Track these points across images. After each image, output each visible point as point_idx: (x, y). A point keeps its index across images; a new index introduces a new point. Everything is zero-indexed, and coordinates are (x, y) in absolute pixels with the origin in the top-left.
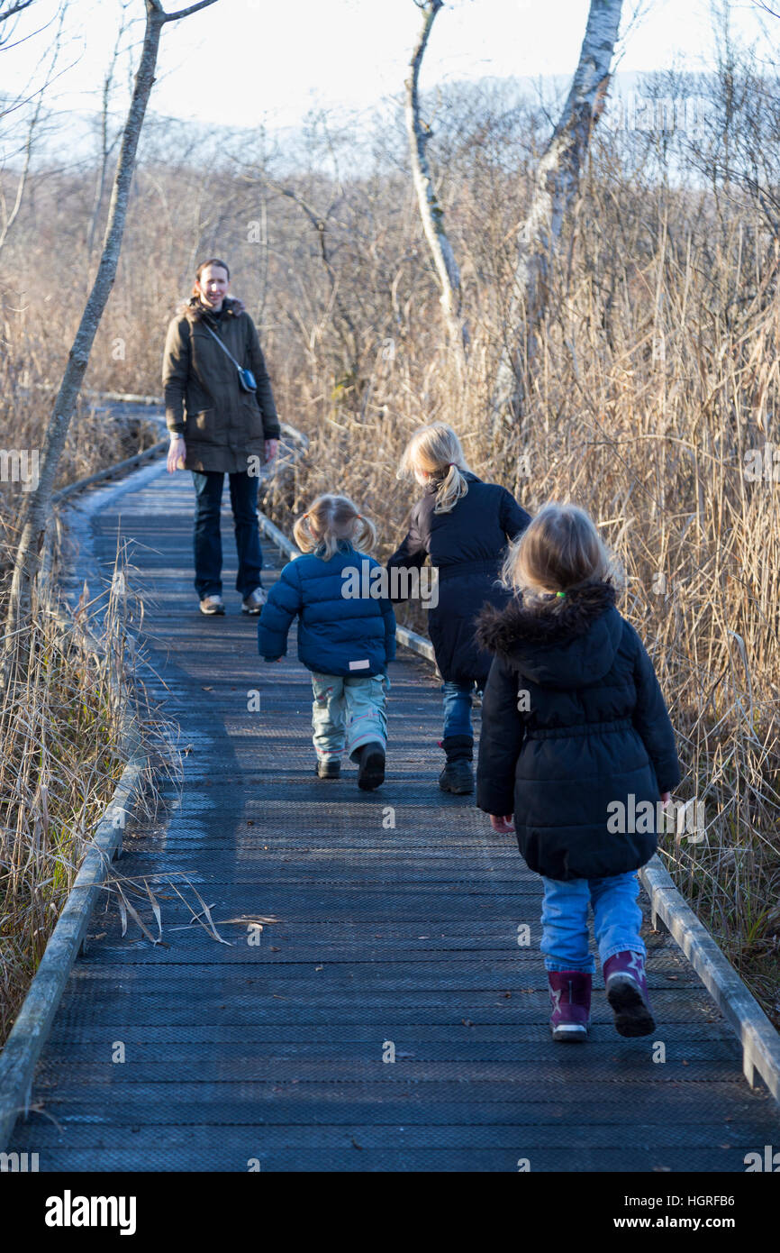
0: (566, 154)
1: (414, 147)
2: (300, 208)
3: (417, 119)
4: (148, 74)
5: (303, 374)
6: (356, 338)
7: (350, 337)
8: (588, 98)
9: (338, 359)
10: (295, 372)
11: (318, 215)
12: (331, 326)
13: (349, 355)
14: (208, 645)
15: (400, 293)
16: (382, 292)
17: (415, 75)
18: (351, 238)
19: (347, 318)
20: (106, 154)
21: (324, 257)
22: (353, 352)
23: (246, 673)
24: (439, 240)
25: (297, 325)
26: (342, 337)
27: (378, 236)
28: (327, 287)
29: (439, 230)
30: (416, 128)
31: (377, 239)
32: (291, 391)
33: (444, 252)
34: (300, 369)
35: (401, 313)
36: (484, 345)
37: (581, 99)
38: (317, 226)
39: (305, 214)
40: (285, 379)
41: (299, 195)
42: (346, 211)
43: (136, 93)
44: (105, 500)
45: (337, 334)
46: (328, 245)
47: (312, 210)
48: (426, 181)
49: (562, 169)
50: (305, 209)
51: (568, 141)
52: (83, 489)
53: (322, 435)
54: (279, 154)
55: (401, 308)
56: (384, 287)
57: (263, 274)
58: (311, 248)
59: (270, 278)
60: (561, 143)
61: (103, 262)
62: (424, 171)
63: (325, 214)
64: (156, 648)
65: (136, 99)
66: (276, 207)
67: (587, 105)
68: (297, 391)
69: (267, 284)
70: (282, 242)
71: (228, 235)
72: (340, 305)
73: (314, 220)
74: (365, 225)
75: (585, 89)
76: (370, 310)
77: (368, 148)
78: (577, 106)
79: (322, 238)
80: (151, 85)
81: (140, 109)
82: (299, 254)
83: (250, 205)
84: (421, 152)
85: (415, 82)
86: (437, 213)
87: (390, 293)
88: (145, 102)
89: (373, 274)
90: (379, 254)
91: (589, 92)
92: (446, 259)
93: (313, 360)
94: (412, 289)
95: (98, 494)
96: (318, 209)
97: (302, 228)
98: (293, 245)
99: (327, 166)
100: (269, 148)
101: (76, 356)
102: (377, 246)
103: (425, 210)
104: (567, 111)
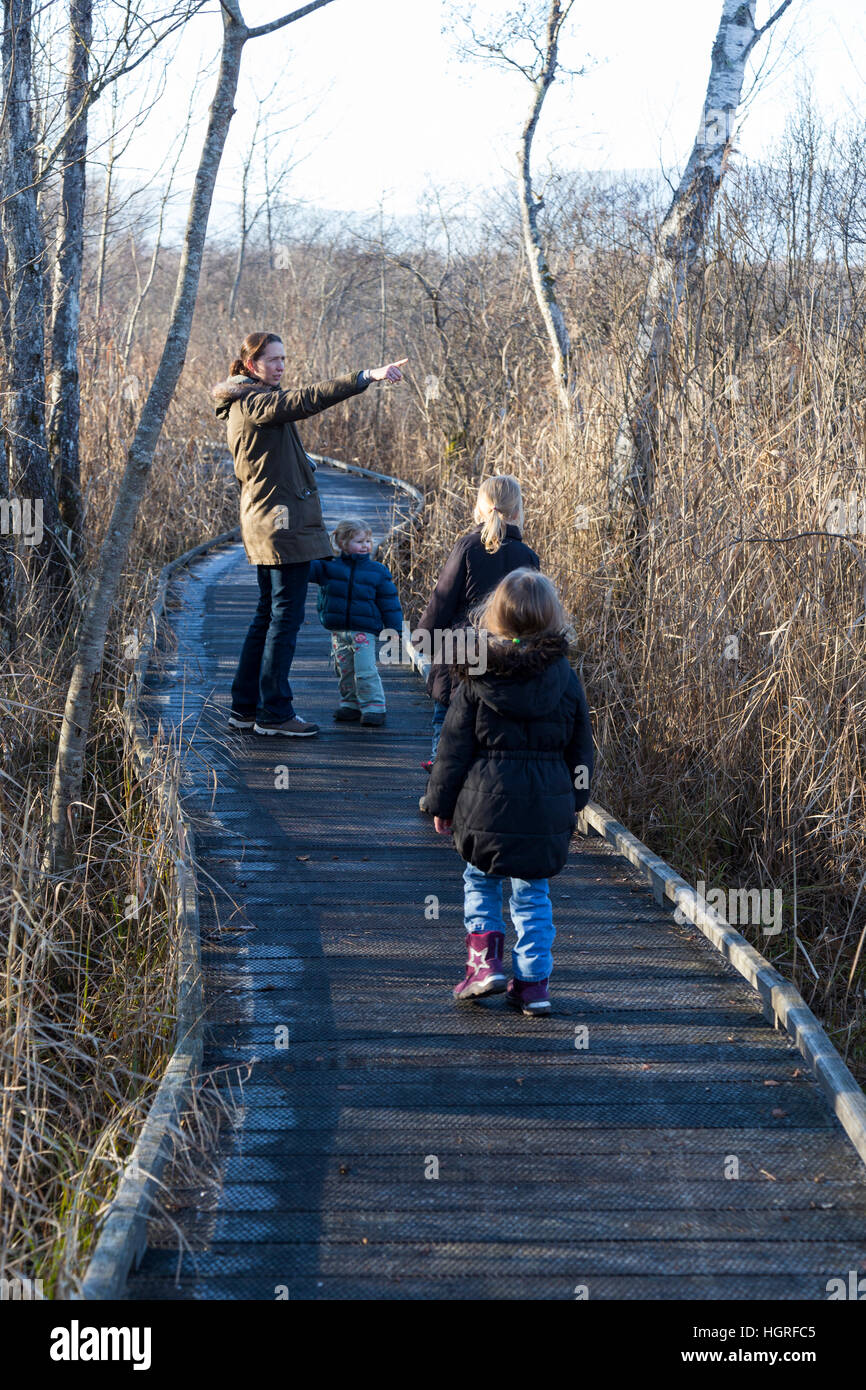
0: (687, 218)
1: (526, 218)
2: (415, 279)
3: (528, 190)
4: (226, 104)
5: (418, 431)
6: (466, 400)
7: (462, 398)
8: (710, 162)
9: (451, 418)
10: (411, 429)
11: (432, 285)
12: (444, 388)
13: (461, 415)
14: (311, 780)
15: (509, 358)
16: (492, 357)
17: (527, 147)
18: (461, 306)
19: (459, 380)
20: (245, 233)
21: (438, 324)
22: (464, 412)
23: (352, 828)
24: (550, 307)
25: (413, 385)
26: (454, 396)
27: (488, 304)
28: (440, 352)
29: (550, 298)
30: (528, 200)
31: (487, 307)
32: (408, 446)
33: (554, 320)
34: (415, 425)
35: (511, 378)
36: (599, 414)
37: (703, 164)
38: (431, 296)
39: (420, 285)
40: (402, 434)
41: (414, 268)
42: (459, 282)
43: (211, 127)
44: (225, 564)
45: (450, 396)
46: (441, 313)
47: (427, 279)
48: (538, 250)
49: (684, 235)
50: (420, 279)
51: (689, 207)
52: (204, 554)
53: (437, 498)
54: (398, 231)
55: (509, 372)
56: (494, 352)
57: (383, 339)
58: (426, 316)
59: (389, 341)
60: (681, 209)
61: (170, 340)
62: (535, 241)
63: (438, 285)
64: (250, 786)
65: (210, 135)
66: (394, 279)
67: (708, 169)
68: (413, 446)
69: (385, 349)
70: (401, 309)
71: (351, 303)
72: (452, 369)
73: (428, 289)
74: (476, 295)
75: (707, 153)
76: (481, 374)
77: (477, 224)
78: (699, 170)
79: (436, 306)
80: (230, 118)
81: (216, 148)
82: (415, 320)
83: (371, 277)
84: (532, 222)
85: (527, 155)
86: (548, 282)
87: (500, 358)
88: (223, 139)
89: (484, 339)
90: (489, 320)
91: (711, 156)
92: (557, 327)
93: (427, 419)
94: (521, 354)
95: (218, 557)
96: (432, 280)
97: (417, 297)
98: (409, 312)
99: (439, 242)
100: (387, 226)
101: (136, 456)
102: (488, 314)
103: (537, 279)
104: (688, 176)
